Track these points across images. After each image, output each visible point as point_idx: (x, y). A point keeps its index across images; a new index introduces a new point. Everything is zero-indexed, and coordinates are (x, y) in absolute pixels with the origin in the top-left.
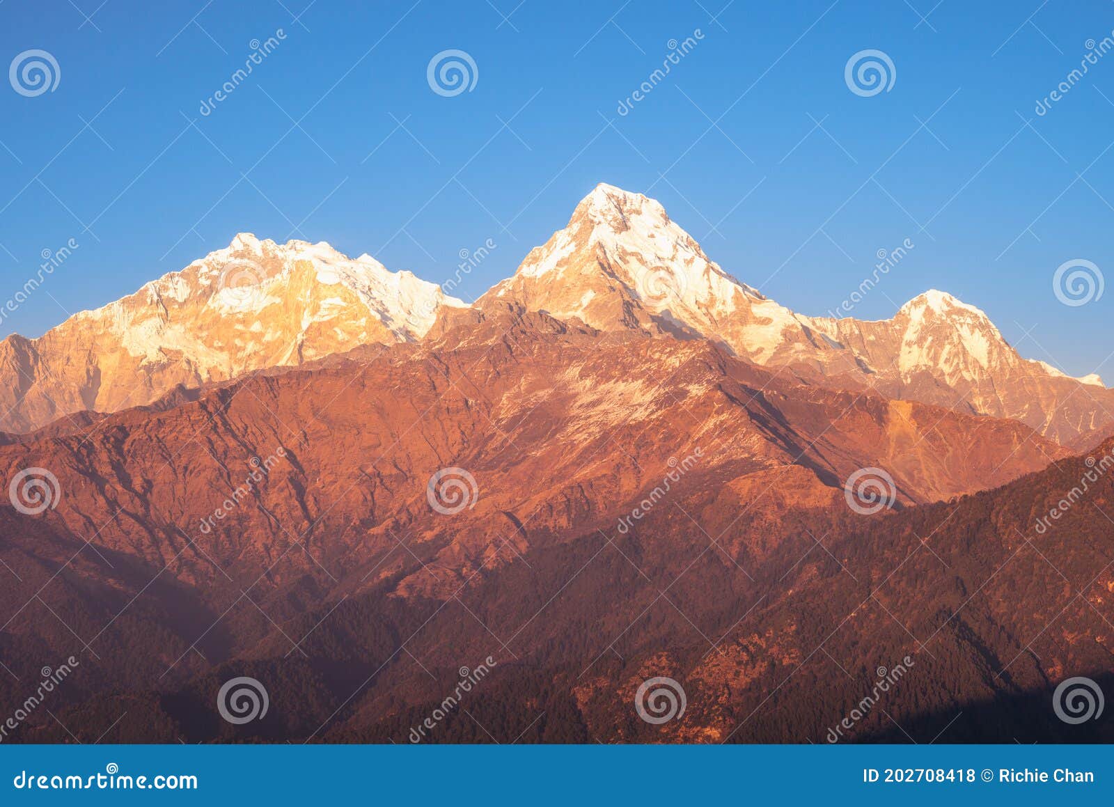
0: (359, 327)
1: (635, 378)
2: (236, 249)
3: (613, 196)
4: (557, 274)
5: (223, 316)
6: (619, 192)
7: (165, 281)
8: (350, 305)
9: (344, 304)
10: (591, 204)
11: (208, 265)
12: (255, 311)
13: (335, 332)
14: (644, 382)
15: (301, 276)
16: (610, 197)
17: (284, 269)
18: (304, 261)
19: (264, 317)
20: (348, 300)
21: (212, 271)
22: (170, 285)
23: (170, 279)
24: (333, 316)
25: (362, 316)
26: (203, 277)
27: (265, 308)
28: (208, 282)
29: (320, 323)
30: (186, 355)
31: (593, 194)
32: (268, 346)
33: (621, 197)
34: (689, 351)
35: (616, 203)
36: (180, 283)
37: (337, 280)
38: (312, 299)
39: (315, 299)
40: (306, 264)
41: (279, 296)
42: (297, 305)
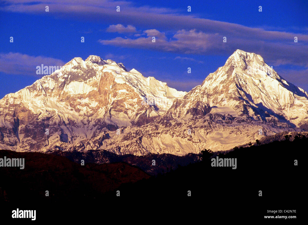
0: (134, 102)
2: (74, 65)
3: (242, 55)
5: (72, 96)
6: (244, 53)
7: (44, 80)
8: (130, 93)
9: (128, 92)
10: (233, 59)
11: (63, 72)
12: (86, 94)
13: (124, 104)
15: (106, 79)
16: (241, 56)
17: (97, 74)
18: (108, 72)
19: (91, 96)
20: (129, 90)
21: (64, 75)
22: (46, 81)
23: (46, 79)
24: (123, 98)
25: (135, 98)
26: (61, 78)
27: (90, 92)
28: (63, 80)
29: (118, 101)
30: (57, 112)
31: (234, 55)
32: (92, 109)
33: (245, 55)
35: (243, 58)
36: (50, 80)
37: (124, 82)
38: (113, 90)
39: (114, 90)
40: (109, 74)
41: (96, 87)
42: (105, 91)
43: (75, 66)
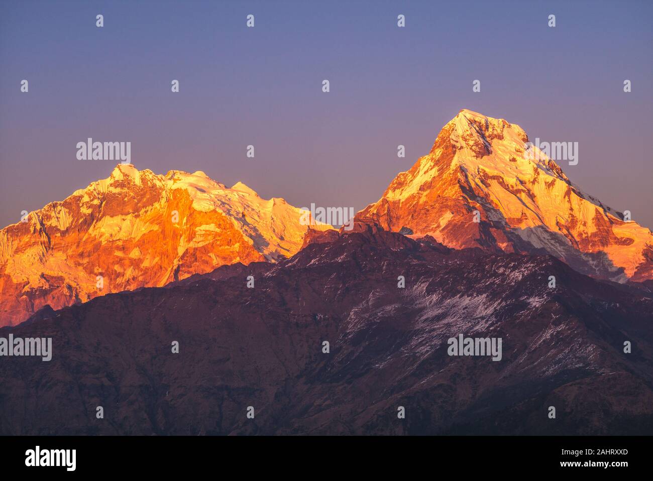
0: (232, 252)
1: (480, 293)
2: (116, 179)
3: (475, 122)
4: (420, 197)
5: (104, 243)
6: (480, 118)
7: (48, 211)
8: (224, 231)
9: (218, 230)
10: (453, 130)
11: (90, 194)
12: (134, 238)
13: (210, 257)
14: (487, 296)
15: (178, 204)
16: (472, 122)
17: (162, 197)
18: (181, 189)
19: (142, 244)
20: (223, 226)
21: (93, 200)
22: (53, 214)
23: (52, 209)
24: (207, 242)
25: (236, 242)
26: (85, 206)
27: (144, 234)
28: (90, 211)
29: (196, 249)
30: (67, 281)
31: (456, 120)
32: (146, 271)
33: (483, 122)
34: (532, 265)
35: (477, 129)
36: (62, 213)
37: (212, 208)
38: (188, 226)
39: (190, 226)
40: (182, 193)
41: (157, 224)
42: (174, 232)
43: (118, 181)
